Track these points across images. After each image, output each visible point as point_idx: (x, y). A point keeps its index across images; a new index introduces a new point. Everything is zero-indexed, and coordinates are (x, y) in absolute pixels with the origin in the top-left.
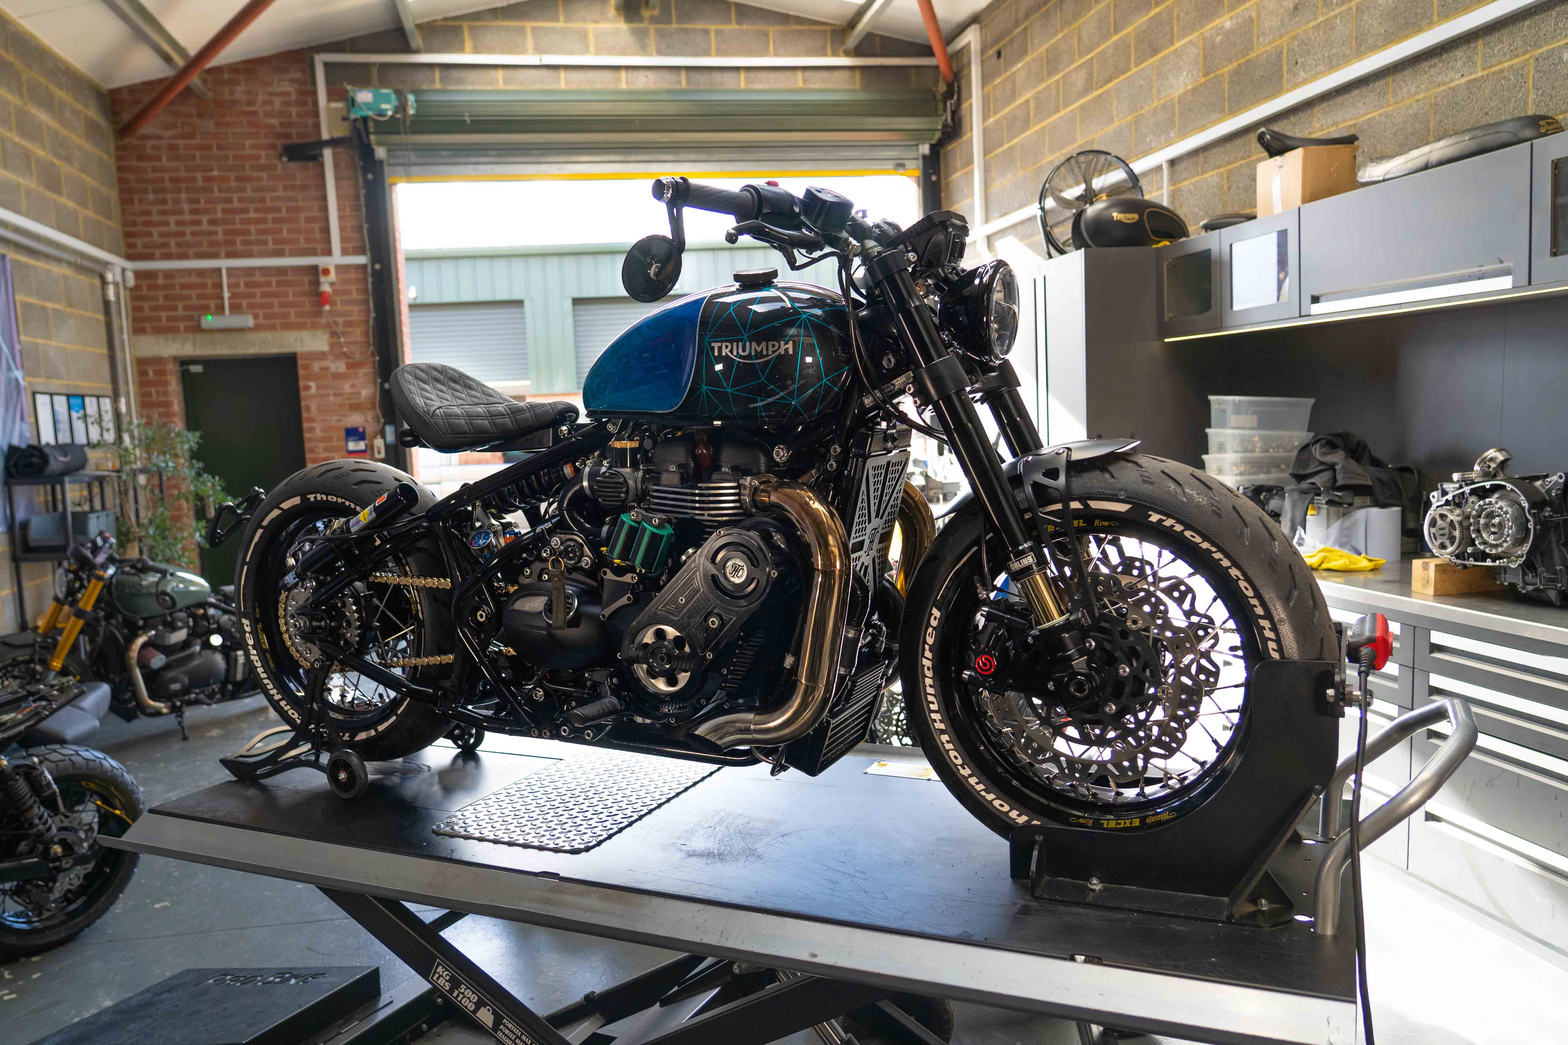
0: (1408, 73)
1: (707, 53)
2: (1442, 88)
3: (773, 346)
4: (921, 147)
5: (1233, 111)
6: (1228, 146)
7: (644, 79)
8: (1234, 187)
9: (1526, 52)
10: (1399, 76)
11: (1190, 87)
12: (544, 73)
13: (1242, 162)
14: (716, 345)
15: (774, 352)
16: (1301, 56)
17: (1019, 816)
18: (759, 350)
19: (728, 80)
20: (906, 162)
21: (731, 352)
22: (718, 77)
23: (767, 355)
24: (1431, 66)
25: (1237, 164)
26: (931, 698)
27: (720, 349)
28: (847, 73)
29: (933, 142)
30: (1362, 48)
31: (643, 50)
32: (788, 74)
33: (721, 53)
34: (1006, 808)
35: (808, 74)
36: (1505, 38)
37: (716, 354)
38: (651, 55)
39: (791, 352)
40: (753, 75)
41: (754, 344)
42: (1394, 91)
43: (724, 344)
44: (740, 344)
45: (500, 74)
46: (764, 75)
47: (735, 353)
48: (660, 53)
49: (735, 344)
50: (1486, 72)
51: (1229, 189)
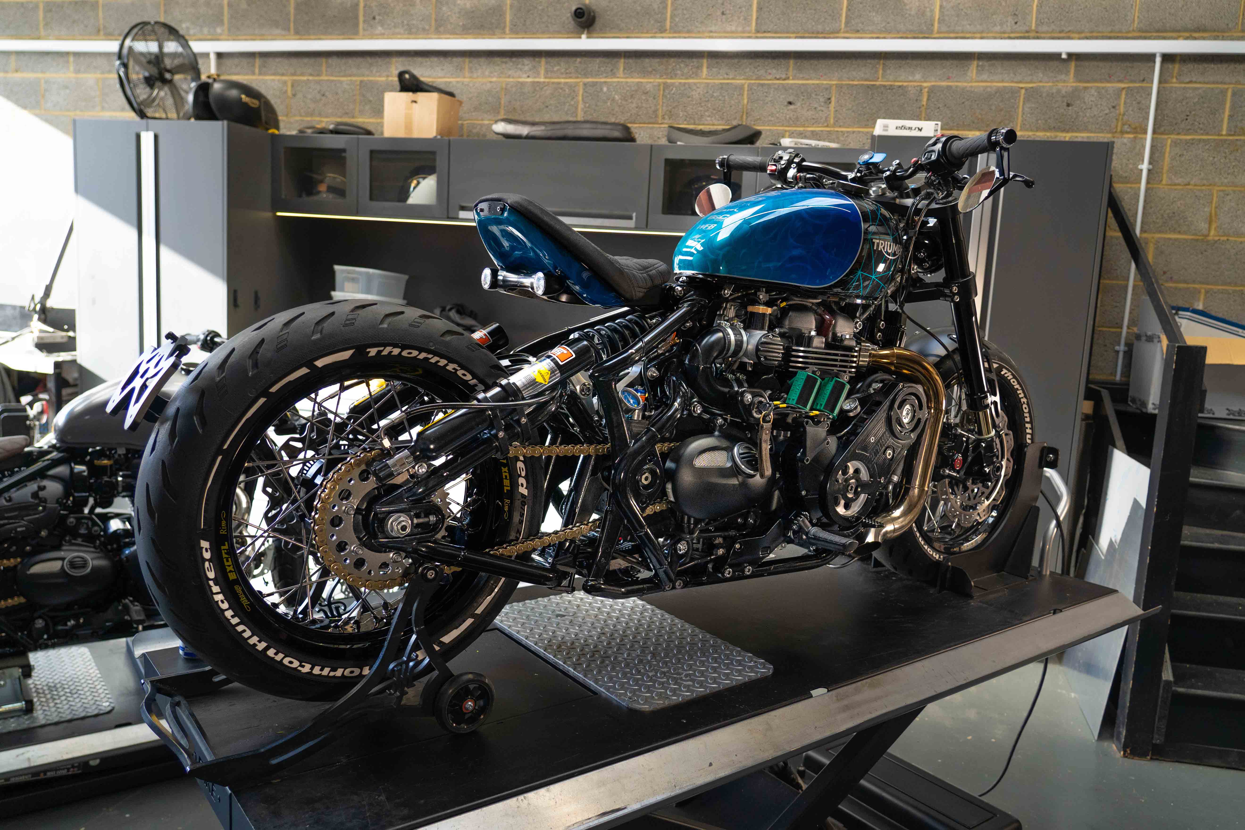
0: (482, 60)
2: (511, 80)
5: (300, 34)
6: (294, 61)
8: (300, 95)
9: (577, 78)
10: (475, 60)
13: (311, 78)
16: (379, 15)
24: (503, 62)
25: (305, 78)
30: (442, 29)
36: (562, 64)
42: (470, 68)
50: (547, 80)
51: (294, 95)
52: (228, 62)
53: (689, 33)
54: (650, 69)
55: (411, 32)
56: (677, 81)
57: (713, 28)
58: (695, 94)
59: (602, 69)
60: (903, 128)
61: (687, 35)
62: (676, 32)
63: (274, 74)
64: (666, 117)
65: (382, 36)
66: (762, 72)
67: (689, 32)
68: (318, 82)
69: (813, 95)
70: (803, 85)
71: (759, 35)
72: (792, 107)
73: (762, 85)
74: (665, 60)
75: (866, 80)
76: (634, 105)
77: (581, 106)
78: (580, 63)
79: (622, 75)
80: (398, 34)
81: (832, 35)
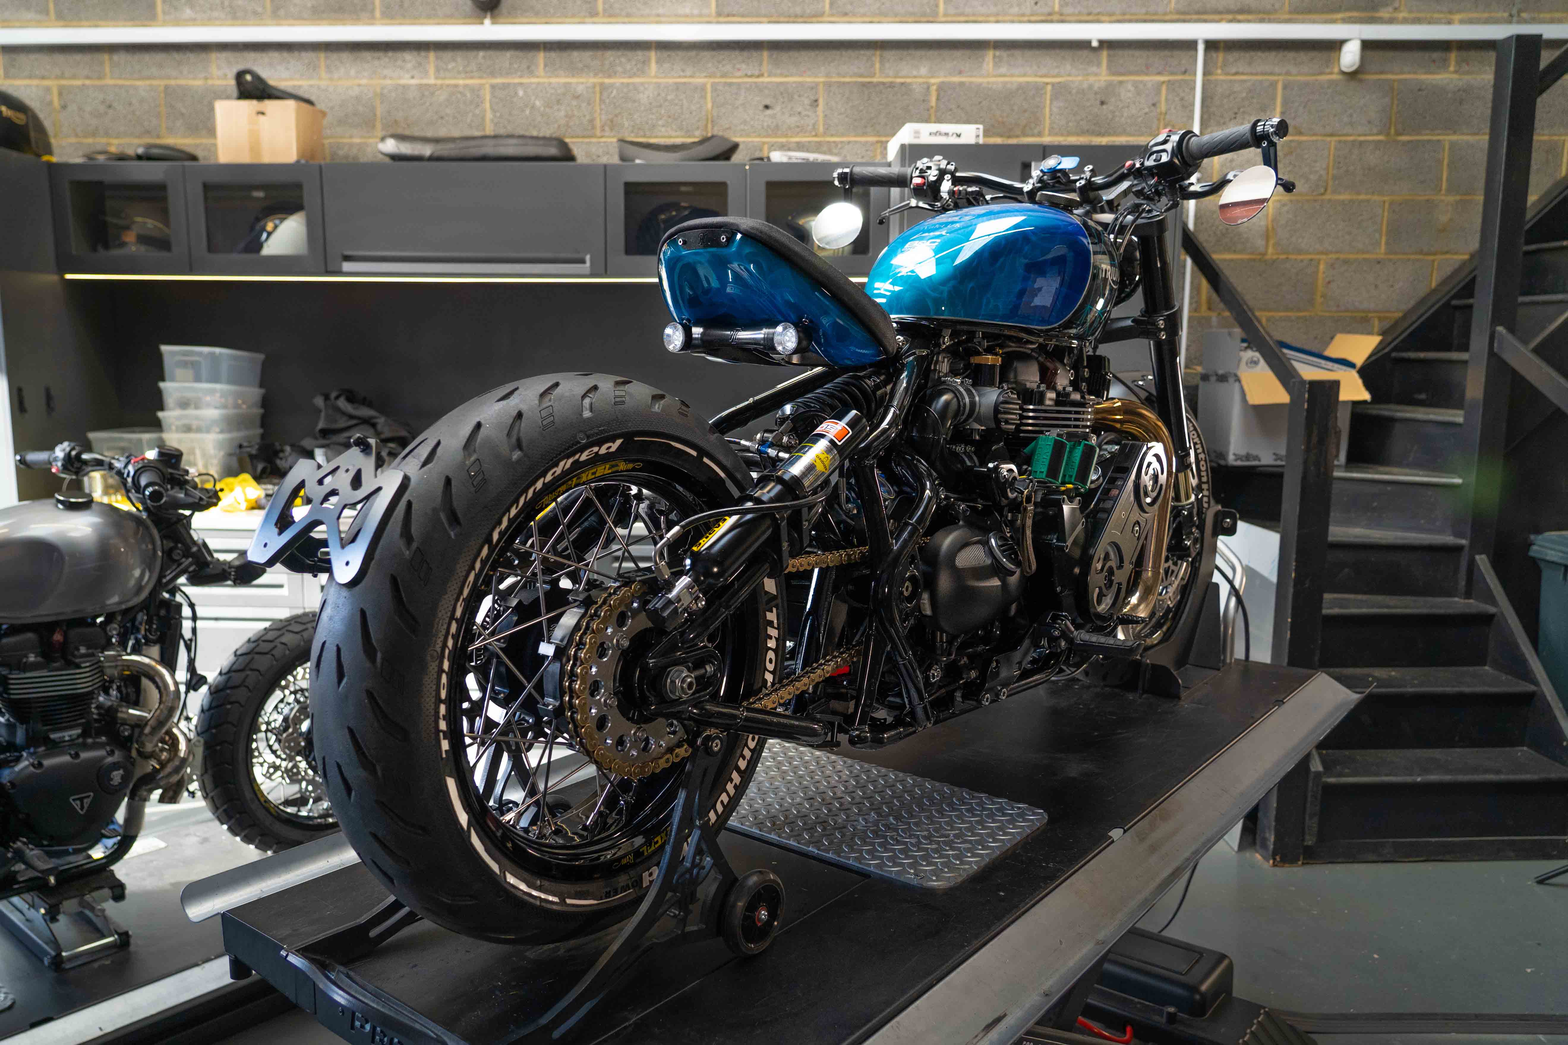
0: (345, 56)
2: (388, 82)
8: (72, 107)
9: (481, 78)
10: (334, 56)
13: (87, 82)
24: (375, 58)
25: (78, 83)
30: (282, 12)
36: (459, 60)
42: (328, 67)
50: (439, 82)
51: (64, 107)
53: (629, 17)
54: (580, 65)
55: (236, 16)
56: (617, 81)
57: (661, 11)
58: (643, 98)
59: (516, 66)
60: (938, 133)
61: (626, 20)
62: (612, 15)
63: (30, 77)
64: (607, 128)
65: (192, 22)
66: (728, 68)
67: (628, 15)
68: (101, 88)
69: (796, 97)
70: (781, 83)
71: (721, 19)
72: (768, 112)
73: (730, 84)
74: (599, 53)
75: (861, 76)
76: (562, 113)
77: (489, 115)
78: (484, 57)
79: (542, 73)
80: (216, 19)
81: (814, 19)
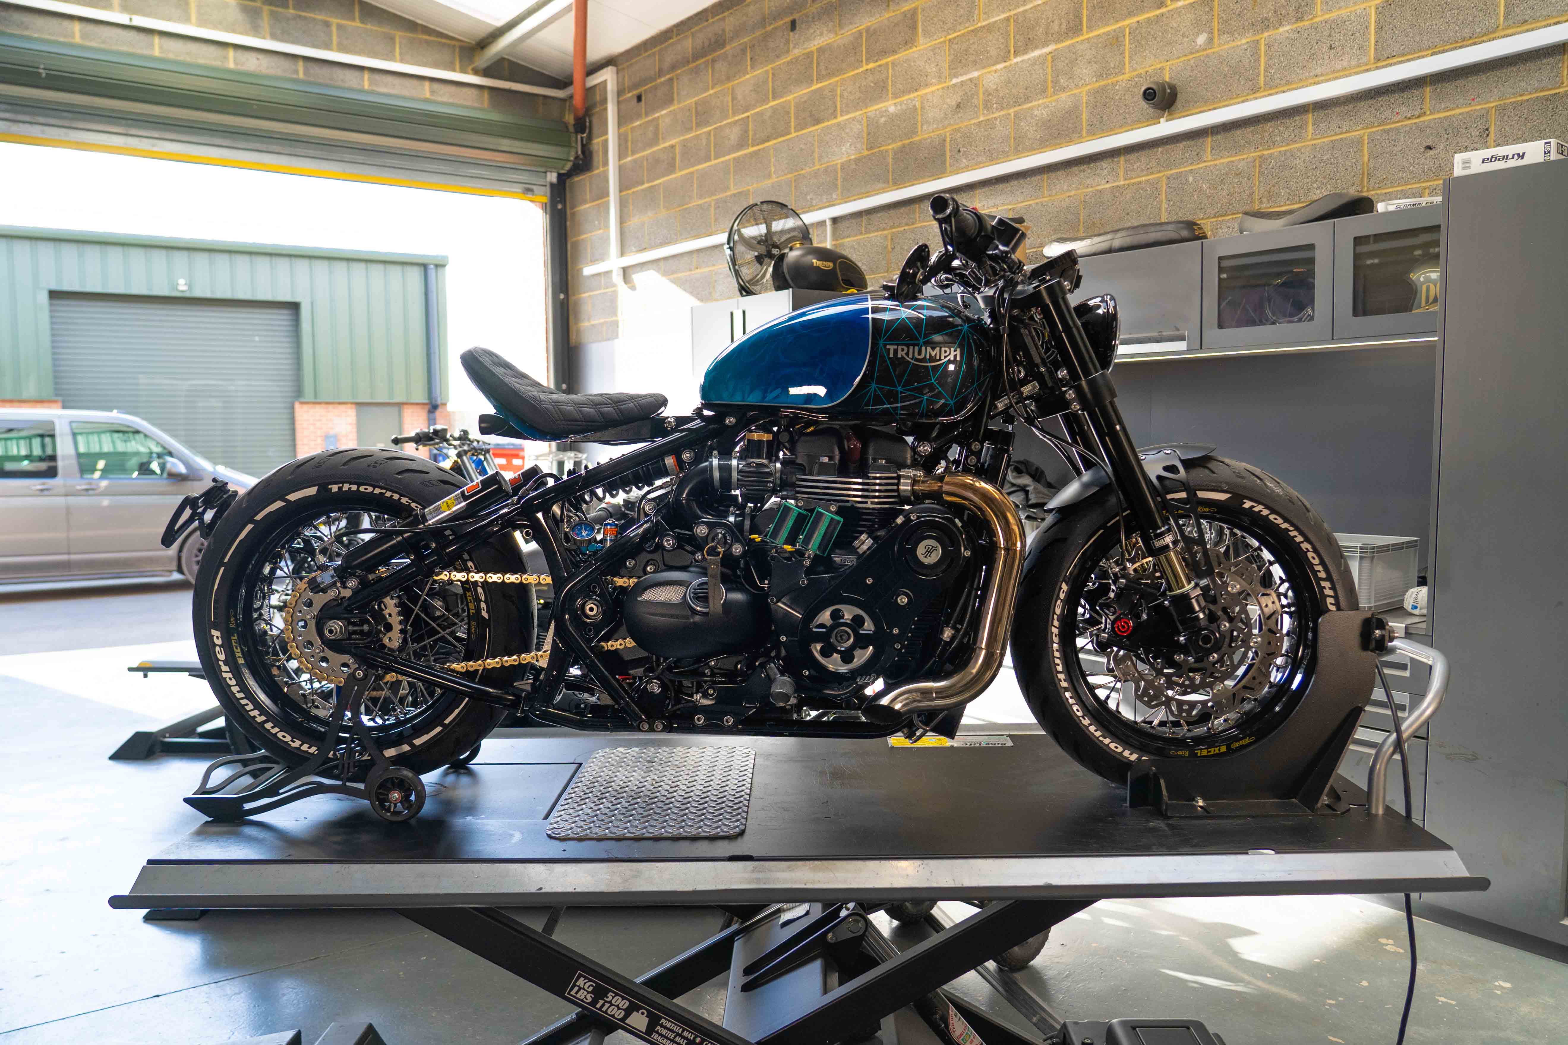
0: (1060, 173)
1: (327, 46)
2: (1091, 189)
3: (945, 352)
4: (548, 174)
5: (898, 183)
6: (892, 212)
7: (256, 62)
8: (898, 248)
9: (1159, 172)
10: (1053, 175)
11: (853, 157)
12: (133, 34)
13: (906, 228)
14: (892, 348)
15: (945, 357)
16: (964, 147)
17: (1131, 754)
18: (933, 354)
19: (350, 79)
20: (534, 187)
21: (907, 354)
22: (339, 73)
23: (940, 360)
24: (1081, 171)
25: (900, 230)
26: (1057, 661)
27: (896, 351)
28: (474, 92)
29: (562, 172)
30: (1020, 148)
31: (255, 30)
32: (415, 82)
33: (342, 49)
34: (1120, 749)
35: (436, 86)
36: (1143, 159)
37: (891, 355)
38: (264, 38)
39: (958, 358)
40: (377, 77)
41: (929, 349)
42: (1049, 186)
43: (900, 348)
44: (917, 349)
45: (77, 27)
46: (389, 79)
47: (911, 356)
48: (274, 37)
49: (911, 348)
50: (1127, 182)
51: (893, 249)
52: (842, 225)
53: (1289, 85)
54: (1242, 143)
55: (993, 158)
56: (1275, 151)
57: (1319, 71)
58: (1299, 163)
59: (1187, 155)
61: (1285, 88)
62: (1273, 87)
63: (877, 231)
64: (1265, 200)
65: (967, 168)
66: (1387, 113)
67: (1288, 83)
68: (913, 231)
69: (1463, 131)
70: (1446, 118)
71: (1380, 64)
72: (1432, 153)
73: (1388, 132)
74: (1259, 127)
75: (1543, 90)
76: (1225, 193)
77: (1165, 206)
78: (1162, 153)
79: (1210, 158)
80: (980, 163)
81: (1484, 38)
